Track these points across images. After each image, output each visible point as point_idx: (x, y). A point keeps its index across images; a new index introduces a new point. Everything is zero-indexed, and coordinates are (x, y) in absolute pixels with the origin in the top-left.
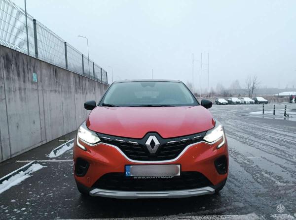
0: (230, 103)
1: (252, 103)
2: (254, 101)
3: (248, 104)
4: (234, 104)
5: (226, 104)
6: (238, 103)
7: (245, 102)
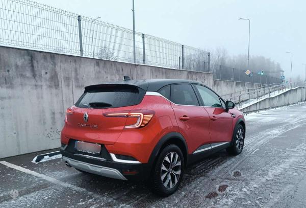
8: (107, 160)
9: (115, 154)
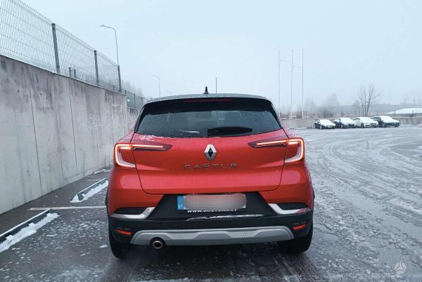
0: (339, 126)
1: (373, 126)
2: (377, 123)
3: (367, 127)
4: (345, 127)
5: (333, 128)
6: (351, 126)
7: (362, 124)
8: (266, 216)
9: (278, 204)
